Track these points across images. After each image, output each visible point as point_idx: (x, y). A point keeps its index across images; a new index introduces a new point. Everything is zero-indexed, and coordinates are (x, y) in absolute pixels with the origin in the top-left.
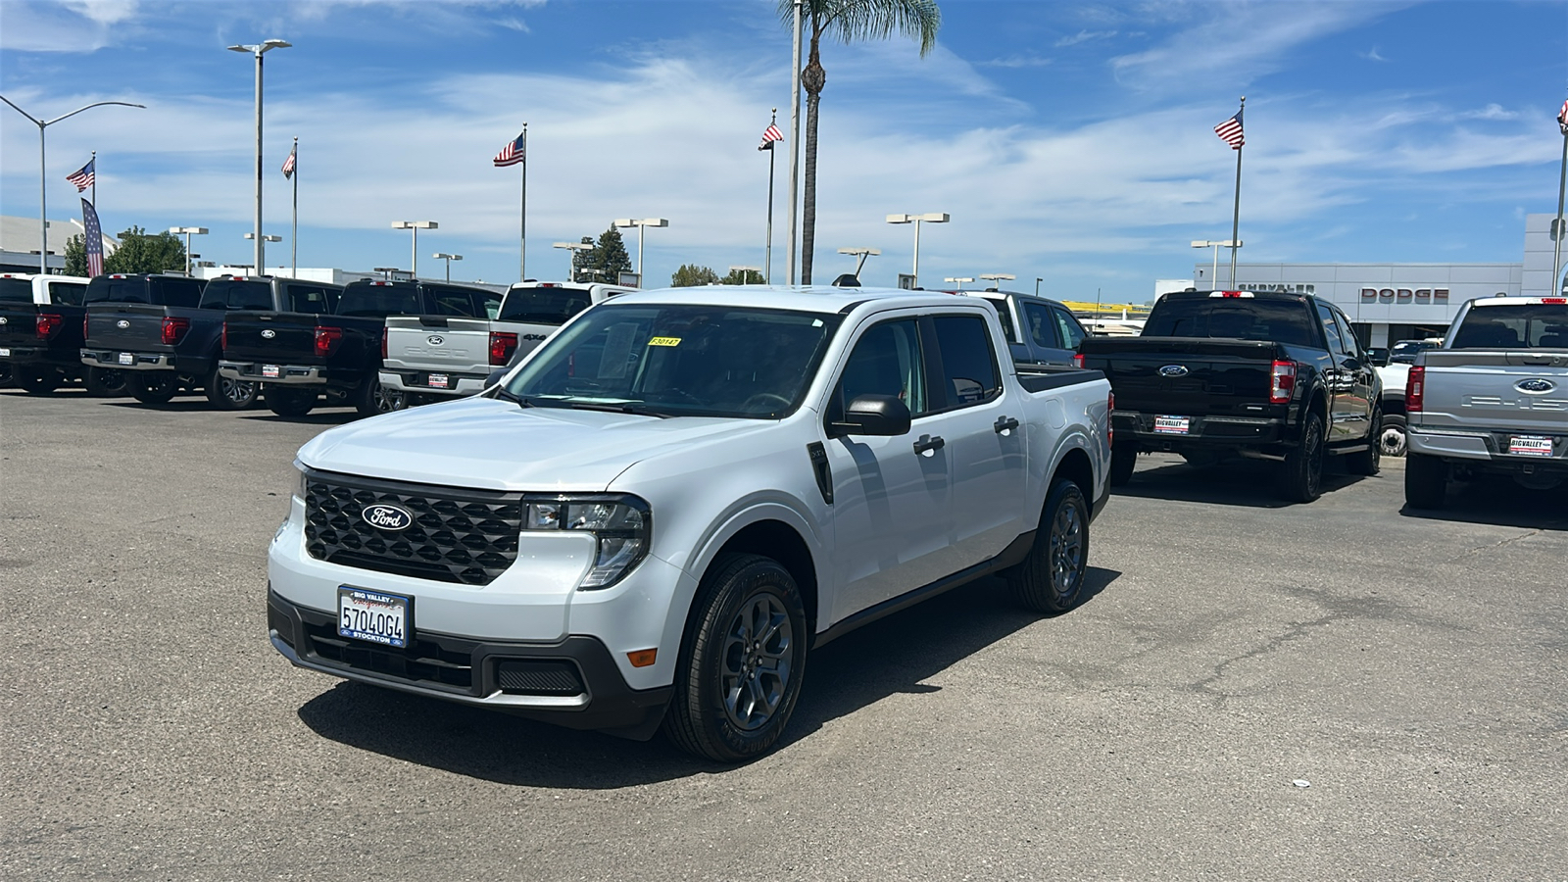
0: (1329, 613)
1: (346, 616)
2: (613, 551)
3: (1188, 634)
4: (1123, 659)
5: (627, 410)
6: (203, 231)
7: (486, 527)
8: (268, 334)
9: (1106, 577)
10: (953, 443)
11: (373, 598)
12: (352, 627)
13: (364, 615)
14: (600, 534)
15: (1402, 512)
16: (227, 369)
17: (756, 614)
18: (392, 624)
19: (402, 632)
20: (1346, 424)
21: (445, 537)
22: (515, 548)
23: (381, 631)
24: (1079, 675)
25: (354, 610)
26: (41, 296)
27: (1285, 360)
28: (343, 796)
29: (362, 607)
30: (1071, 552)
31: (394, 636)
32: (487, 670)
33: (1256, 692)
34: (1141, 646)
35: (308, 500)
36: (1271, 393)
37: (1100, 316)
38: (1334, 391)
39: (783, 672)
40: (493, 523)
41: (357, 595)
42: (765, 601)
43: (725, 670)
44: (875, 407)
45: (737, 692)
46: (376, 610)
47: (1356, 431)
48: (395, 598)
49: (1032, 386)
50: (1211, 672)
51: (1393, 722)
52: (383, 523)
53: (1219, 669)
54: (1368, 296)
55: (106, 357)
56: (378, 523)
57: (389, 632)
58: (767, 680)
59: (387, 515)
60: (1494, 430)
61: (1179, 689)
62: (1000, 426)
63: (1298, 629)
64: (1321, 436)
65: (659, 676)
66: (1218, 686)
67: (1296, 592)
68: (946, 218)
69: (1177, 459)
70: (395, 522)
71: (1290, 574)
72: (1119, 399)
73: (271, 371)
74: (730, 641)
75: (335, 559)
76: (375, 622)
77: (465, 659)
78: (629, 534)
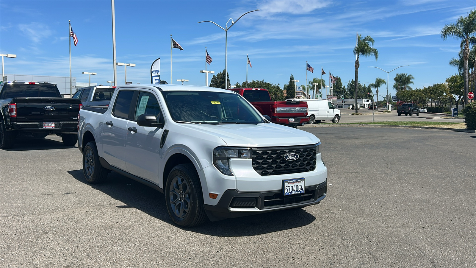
1: (286, 189)
11: (295, 181)
12: (288, 192)
13: (292, 187)
18: (300, 187)
19: (303, 189)
23: (297, 190)
25: (289, 186)
29: (291, 185)
31: (301, 190)
32: (318, 193)
41: (290, 181)
46: (295, 184)
48: (300, 179)
52: (291, 159)
56: (289, 159)
57: (300, 190)
59: (292, 156)
70: (294, 158)
76: (295, 188)
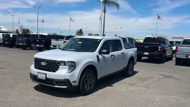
0: (164, 77)
2: (71, 68)
3: (145, 80)
4: (137, 83)
5: (75, 51)
6: (32, 29)
7: (55, 65)
8: (37, 41)
9: (136, 72)
10: (116, 56)
12: (39, 77)
14: (69, 66)
15: (175, 65)
16: (33, 45)
17: (89, 76)
19: (45, 78)
20: (168, 54)
21: (50, 66)
22: (59, 68)
24: (131, 85)
26: (11, 36)
27: (160, 46)
28: (37, 98)
29: (40, 75)
30: (131, 69)
32: (55, 83)
33: (153, 87)
34: (140, 81)
35: (35, 61)
36: (158, 50)
37: (139, 40)
38: (167, 50)
39: (93, 84)
40: (56, 65)
41: (40, 73)
42: (90, 75)
43: (85, 83)
44: (105, 51)
45: (86, 86)
46: (42, 75)
47: (170, 55)
48: (44, 74)
49: (126, 48)
50: (148, 85)
51: (170, 91)
52: (43, 64)
53: (149, 84)
54: (173, 38)
55: (18, 43)
57: (43, 78)
58: (91, 85)
60: (186, 55)
61: (143, 87)
62: (122, 54)
63: (160, 79)
64: (165, 55)
65: (77, 84)
66: (148, 86)
67: (160, 75)
68: (121, 28)
69: (147, 58)
70: (45, 64)
71: (160, 72)
72: (138, 50)
73: (38, 45)
74: (86, 80)
75: (37, 69)
77: (52, 81)
78: (73, 66)
